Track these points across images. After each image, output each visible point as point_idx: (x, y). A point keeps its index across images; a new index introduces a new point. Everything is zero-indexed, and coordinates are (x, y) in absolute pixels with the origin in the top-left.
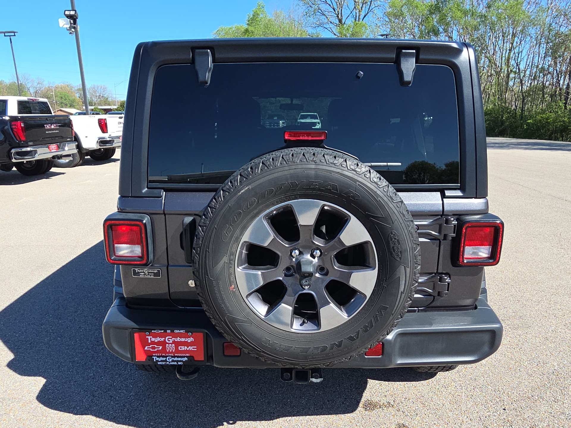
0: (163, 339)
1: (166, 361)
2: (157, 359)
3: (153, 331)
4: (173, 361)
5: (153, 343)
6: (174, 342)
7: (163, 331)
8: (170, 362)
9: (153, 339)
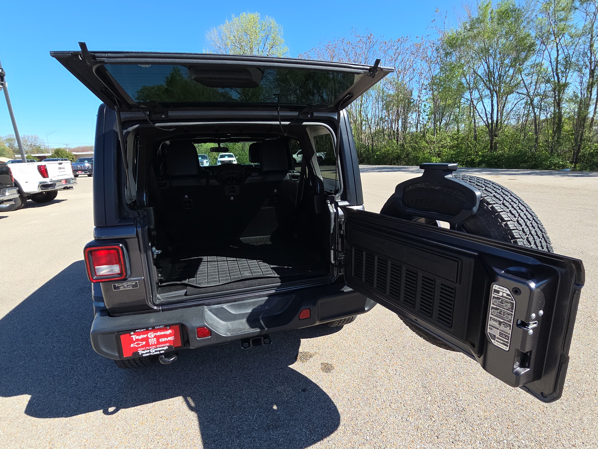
0: (145, 336)
1: (150, 352)
2: (142, 352)
3: (137, 331)
4: (156, 351)
5: (137, 340)
6: (155, 337)
7: (145, 329)
8: (153, 353)
9: (137, 337)
